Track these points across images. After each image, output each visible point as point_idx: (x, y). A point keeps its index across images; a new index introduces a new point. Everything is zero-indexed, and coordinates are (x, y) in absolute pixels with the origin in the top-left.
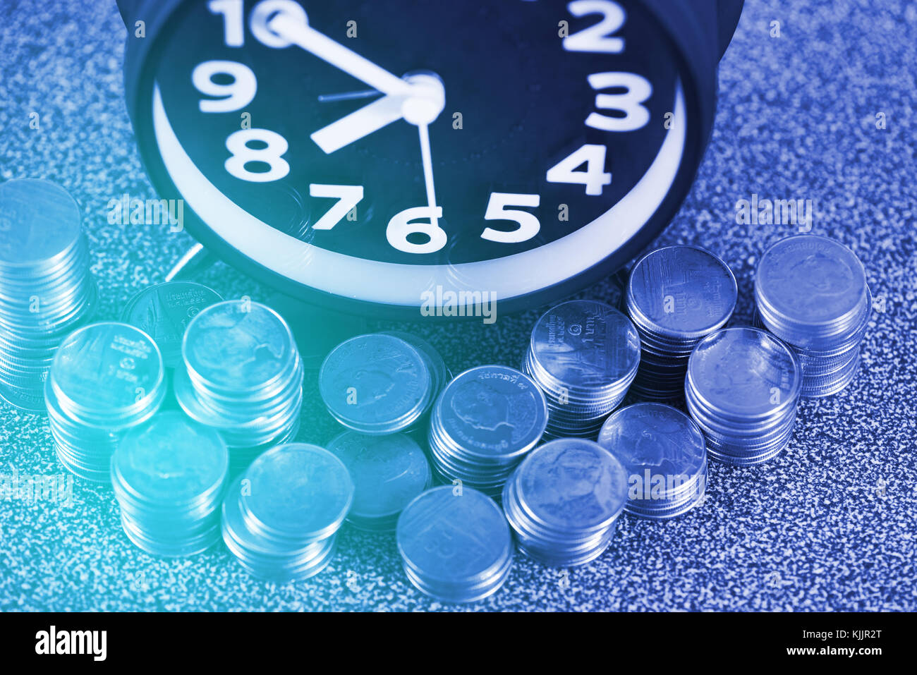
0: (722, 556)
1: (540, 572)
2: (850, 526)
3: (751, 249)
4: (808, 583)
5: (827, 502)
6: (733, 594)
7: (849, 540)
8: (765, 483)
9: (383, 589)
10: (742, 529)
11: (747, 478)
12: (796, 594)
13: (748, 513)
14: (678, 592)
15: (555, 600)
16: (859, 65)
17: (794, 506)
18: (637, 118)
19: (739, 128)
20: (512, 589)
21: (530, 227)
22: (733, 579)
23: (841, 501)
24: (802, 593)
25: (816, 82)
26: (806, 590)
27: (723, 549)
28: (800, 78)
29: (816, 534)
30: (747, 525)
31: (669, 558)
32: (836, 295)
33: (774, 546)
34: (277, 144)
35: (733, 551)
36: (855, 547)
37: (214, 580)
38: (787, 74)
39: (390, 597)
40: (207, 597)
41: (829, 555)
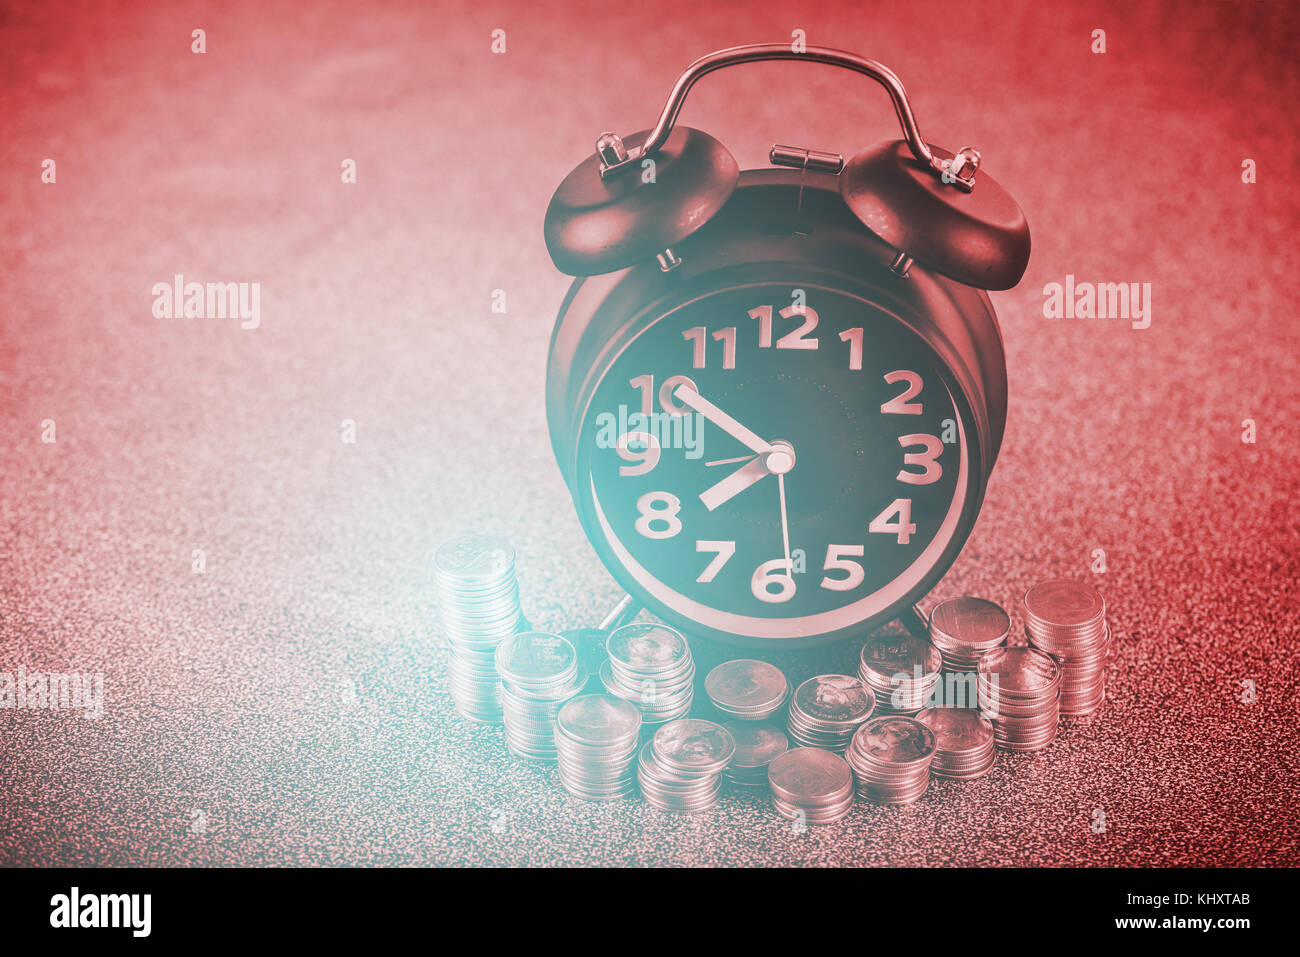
0: (1009, 799)
1: (875, 808)
2: (1103, 784)
3: (1019, 638)
4: (1075, 813)
5: (1085, 771)
6: (1020, 819)
7: (1103, 791)
8: (1039, 761)
9: (758, 817)
10: (1023, 785)
11: (1025, 759)
12: (1066, 819)
13: (1027, 777)
14: (978, 818)
15: (887, 823)
16: (1095, 539)
17: (1061, 773)
18: (934, 473)
19: (1006, 574)
20: (854, 817)
21: (857, 574)
22: (1017, 811)
23: (1096, 770)
24: (1070, 819)
25: (1062, 549)
26: (1073, 818)
27: (1010, 795)
28: (1050, 547)
29: (1078, 788)
30: (1027, 783)
31: (970, 800)
32: (1083, 610)
33: (1047, 794)
34: (674, 503)
35: (1017, 797)
36: (1108, 794)
37: (632, 813)
38: (1040, 545)
39: (764, 821)
40: (628, 821)
41: (1089, 798)
